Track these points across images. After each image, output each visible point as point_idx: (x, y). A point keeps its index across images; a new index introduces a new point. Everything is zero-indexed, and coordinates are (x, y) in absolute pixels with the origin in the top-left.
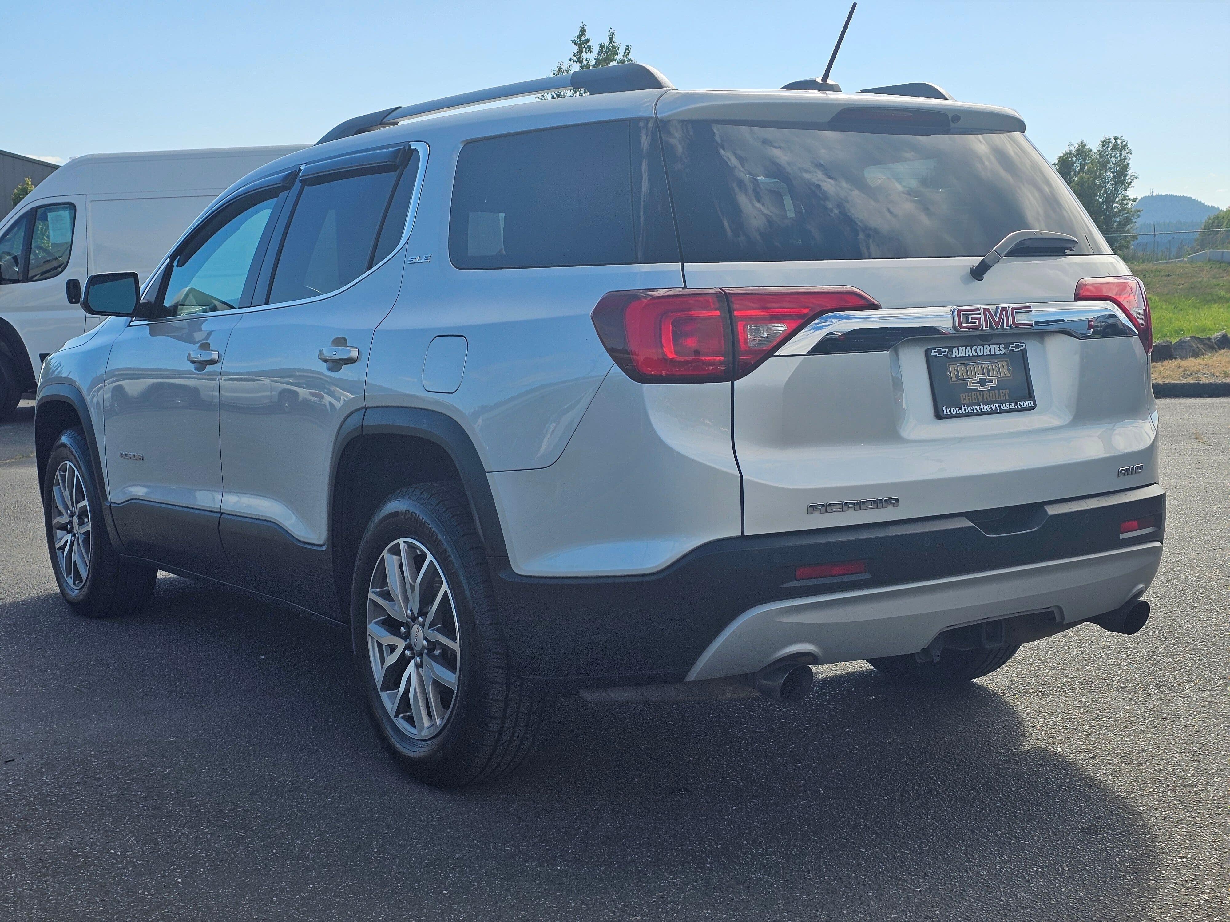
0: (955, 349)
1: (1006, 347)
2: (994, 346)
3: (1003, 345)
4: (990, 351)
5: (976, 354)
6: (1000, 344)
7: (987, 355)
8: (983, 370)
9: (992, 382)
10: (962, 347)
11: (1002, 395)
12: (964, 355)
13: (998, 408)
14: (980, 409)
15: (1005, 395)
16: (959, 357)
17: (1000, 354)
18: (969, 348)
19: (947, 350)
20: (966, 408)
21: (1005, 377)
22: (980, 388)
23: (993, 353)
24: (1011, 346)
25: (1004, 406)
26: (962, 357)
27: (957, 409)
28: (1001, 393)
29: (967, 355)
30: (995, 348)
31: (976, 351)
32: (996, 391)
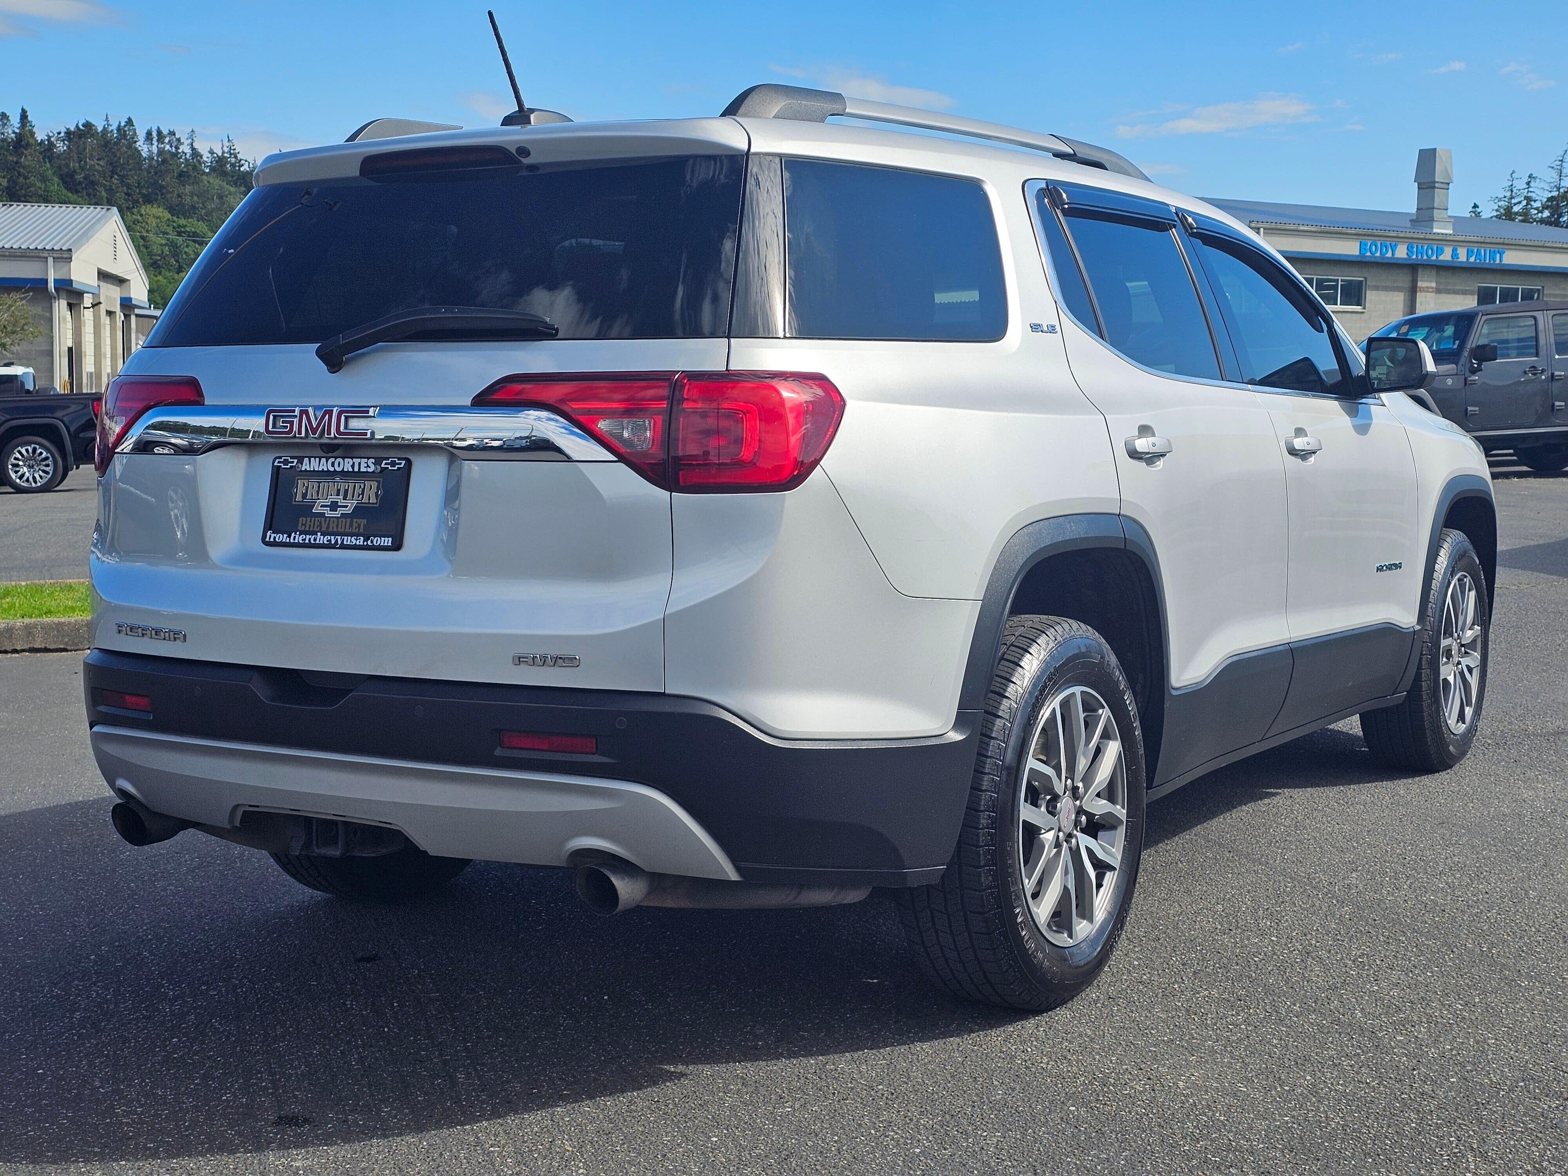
0: (306, 460)
1: (378, 461)
2: (359, 460)
3: (373, 460)
4: (353, 466)
5: (332, 469)
6: (368, 458)
7: (348, 472)
8: (339, 491)
9: (346, 507)
10: (315, 458)
11: (355, 525)
12: (316, 469)
13: (339, 542)
14: (315, 540)
15: (359, 526)
16: (310, 471)
17: (367, 472)
18: (323, 460)
19: (296, 461)
20: (297, 536)
21: (369, 503)
22: (328, 513)
23: (356, 469)
24: (384, 462)
25: (348, 541)
26: (314, 471)
27: (285, 535)
28: (354, 523)
29: (320, 469)
30: (360, 464)
31: (333, 465)
32: (348, 520)
